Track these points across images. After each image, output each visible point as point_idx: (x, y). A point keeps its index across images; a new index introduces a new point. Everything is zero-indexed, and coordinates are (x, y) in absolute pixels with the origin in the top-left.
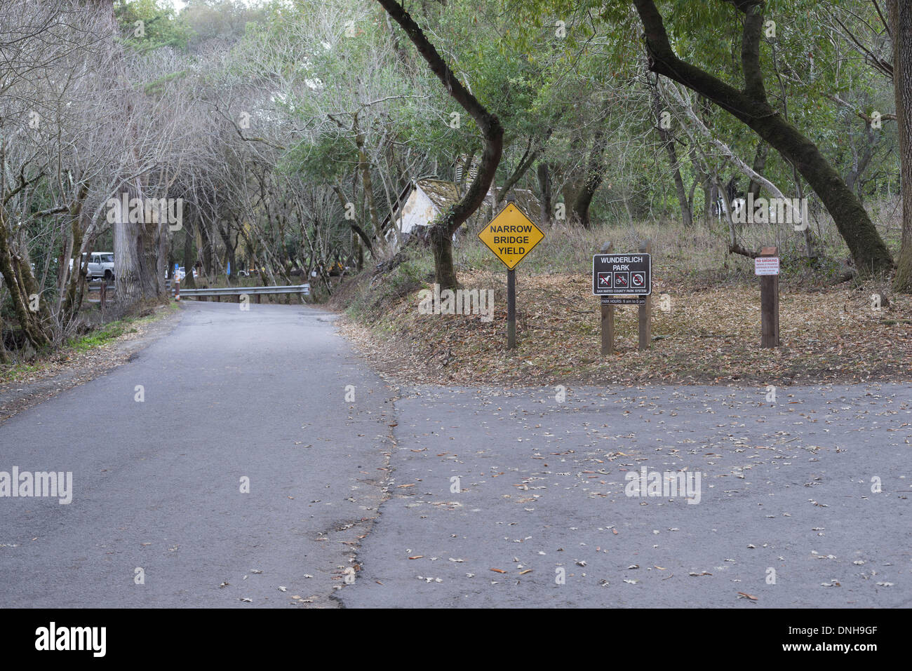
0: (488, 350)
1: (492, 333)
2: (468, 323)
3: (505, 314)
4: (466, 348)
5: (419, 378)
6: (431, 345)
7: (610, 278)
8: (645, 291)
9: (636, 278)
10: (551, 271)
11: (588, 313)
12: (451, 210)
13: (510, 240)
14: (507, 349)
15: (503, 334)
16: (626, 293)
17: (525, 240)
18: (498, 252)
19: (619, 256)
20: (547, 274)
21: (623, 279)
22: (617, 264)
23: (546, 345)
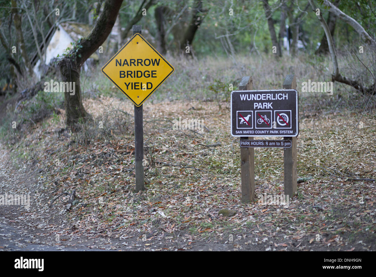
0: (114, 192)
1: (119, 170)
2: (94, 157)
3: (132, 148)
4: (91, 189)
5: (40, 226)
6: (56, 183)
7: (250, 118)
8: (292, 132)
9: (281, 117)
10: (171, 98)
11: (215, 146)
12: (79, 44)
13: (136, 74)
14: (134, 191)
15: (130, 171)
16: (269, 134)
17: (153, 74)
18: (124, 88)
19: (261, 93)
20: (167, 101)
21: (266, 119)
22: (258, 102)
23: (176, 186)
